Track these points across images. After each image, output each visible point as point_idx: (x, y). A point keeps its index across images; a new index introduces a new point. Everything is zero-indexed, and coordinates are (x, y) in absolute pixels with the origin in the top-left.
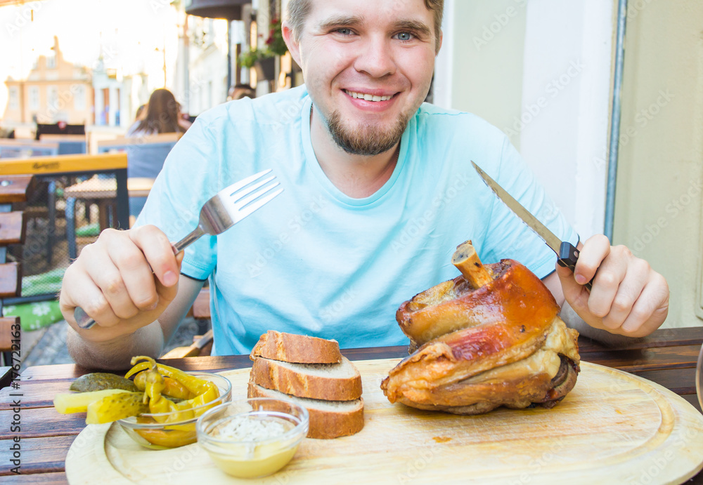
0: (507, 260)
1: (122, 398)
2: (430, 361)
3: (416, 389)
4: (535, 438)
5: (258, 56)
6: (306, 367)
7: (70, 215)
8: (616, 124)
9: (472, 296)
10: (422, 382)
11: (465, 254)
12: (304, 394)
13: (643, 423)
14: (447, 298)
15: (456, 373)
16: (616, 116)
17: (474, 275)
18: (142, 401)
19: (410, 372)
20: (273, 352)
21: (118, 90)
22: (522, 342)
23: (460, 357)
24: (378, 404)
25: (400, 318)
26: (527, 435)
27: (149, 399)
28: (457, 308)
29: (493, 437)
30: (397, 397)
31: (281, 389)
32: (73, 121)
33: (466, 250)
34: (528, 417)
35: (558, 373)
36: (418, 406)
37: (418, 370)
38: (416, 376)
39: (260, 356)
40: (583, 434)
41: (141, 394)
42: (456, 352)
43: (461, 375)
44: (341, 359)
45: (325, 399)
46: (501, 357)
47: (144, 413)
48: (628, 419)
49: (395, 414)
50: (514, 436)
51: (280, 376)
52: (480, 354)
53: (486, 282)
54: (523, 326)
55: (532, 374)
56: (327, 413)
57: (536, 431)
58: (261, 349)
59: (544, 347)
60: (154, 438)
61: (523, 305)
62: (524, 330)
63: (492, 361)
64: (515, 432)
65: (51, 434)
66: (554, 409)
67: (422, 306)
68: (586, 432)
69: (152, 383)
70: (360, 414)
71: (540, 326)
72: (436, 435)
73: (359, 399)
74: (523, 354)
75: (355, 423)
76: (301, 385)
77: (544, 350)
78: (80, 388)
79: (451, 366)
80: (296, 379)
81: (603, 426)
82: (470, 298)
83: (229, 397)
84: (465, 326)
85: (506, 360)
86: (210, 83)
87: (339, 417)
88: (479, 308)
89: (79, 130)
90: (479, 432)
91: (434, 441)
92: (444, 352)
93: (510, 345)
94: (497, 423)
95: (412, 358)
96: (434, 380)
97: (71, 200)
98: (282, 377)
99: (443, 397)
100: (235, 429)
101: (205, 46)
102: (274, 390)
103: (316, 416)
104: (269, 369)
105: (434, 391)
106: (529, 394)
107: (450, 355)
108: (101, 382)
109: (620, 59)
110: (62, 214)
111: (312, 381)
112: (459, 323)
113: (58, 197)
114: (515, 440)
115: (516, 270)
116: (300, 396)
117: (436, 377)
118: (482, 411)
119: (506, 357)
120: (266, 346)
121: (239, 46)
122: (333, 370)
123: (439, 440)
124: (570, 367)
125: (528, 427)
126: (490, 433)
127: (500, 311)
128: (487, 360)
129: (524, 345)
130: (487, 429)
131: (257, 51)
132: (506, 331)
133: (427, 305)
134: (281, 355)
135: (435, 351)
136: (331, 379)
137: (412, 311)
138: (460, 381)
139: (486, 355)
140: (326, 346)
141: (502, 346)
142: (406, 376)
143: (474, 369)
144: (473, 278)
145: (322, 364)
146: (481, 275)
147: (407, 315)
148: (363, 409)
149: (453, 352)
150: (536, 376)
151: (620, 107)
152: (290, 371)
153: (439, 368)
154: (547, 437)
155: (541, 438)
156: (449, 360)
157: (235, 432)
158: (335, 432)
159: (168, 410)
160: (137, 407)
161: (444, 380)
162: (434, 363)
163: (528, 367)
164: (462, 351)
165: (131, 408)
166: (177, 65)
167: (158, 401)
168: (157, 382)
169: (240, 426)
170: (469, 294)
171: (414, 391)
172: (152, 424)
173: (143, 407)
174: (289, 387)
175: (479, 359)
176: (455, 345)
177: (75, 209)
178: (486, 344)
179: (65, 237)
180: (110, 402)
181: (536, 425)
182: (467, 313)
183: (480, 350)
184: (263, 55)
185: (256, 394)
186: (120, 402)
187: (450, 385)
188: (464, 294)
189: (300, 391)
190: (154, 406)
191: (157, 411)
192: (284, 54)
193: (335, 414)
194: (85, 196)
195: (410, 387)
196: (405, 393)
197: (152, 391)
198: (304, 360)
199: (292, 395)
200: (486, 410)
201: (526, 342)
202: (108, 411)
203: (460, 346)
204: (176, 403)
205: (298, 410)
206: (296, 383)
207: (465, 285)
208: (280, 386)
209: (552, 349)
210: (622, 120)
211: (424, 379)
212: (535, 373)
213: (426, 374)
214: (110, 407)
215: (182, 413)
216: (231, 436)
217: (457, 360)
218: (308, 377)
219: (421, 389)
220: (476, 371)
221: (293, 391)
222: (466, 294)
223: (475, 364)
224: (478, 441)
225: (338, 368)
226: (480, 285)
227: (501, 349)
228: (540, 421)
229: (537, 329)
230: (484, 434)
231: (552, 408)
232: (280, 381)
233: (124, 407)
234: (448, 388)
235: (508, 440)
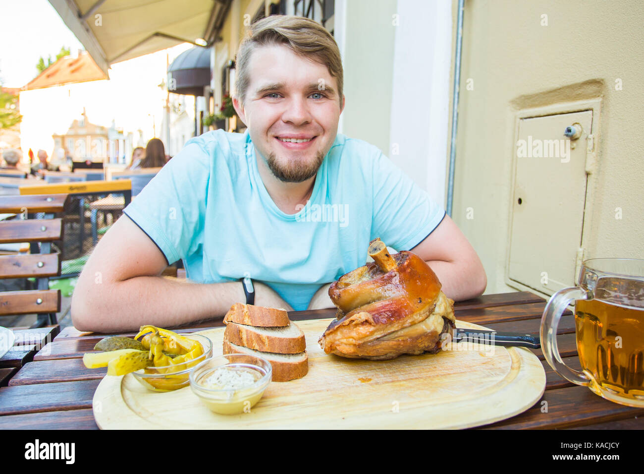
0: (405, 251)
1: (133, 356)
2: (356, 325)
3: (346, 344)
4: (430, 377)
5: (215, 118)
6: (265, 329)
7: (93, 220)
8: (453, 160)
9: (383, 277)
10: (351, 340)
11: (378, 247)
12: (266, 349)
13: (500, 363)
14: (365, 279)
15: (376, 333)
16: (453, 155)
17: (385, 263)
18: (148, 358)
19: (342, 333)
20: (241, 319)
21: (124, 141)
22: (420, 310)
23: (378, 322)
24: (315, 354)
25: (331, 293)
26: (424, 374)
27: (153, 356)
28: (373, 286)
29: (401, 377)
30: (331, 350)
31: (248, 345)
32: (96, 160)
33: (378, 245)
34: (422, 361)
35: (443, 331)
36: (346, 356)
37: (347, 331)
38: (346, 336)
39: (232, 322)
40: (461, 373)
41: (147, 353)
42: (375, 319)
43: (379, 334)
44: (290, 323)
45: (281, 353)
46: (407, 321)
47: (150, 366)
48: (489, 360)
49: (329, 361)
50: (415, 376)
51: (247, 337)
52: (392, 319)
53: (393, 268)
54: (420, 298)
55: (426, 332)
56: (283, 364)
57: (429, 371)
58: (232, 316)
59: (434, 313)
60: (157, 384)
61: (419, 283)
62: (421, 302)
63: (400, 324)
64: (415, 373)
65: (82, 378)
66: (438, 354)
67: (347, 285)
68: (463, 371)
69: (155, 344)
70: (306, 363)
71: (431, 298)
72: (361, 376)
73: (304, 352)
74: (421, 318)
75: (302, 370)
76: (263, 343)
77: (434, 315)
78: (102, 348)
79: (372, 329)
80: (259, 339)
81: (474, 366)
82: (382, 279)
83: (211, 354)
84: (379, 299)
85: (410, 323)
86: (184, 137)
87: (292, 366)
88: (389, 286)
89: (99, 166)
90: (390, 373)
91: (359, 381)
92: (367, 319)
93: (412, 312)
94: (401, 366)
95: (344, 323)
96: (360, 339)
97: (95, 211)
98: (249, 337)
99: (365, 351)
100: (218, 378)
101: (180, 113)
102: (243, 346)
103: (275, 366)
104: (239, 331)
105: (359, 346)
106: (425, 346)
107: (372, 320)
108: (117, 343)
109: (455, 119)
110: (88, 220)
111: (271, 340)
112: (374, 296)
113: (86, 209)
114: (416, 378)
115: (412, 258)
116: (262, 351)
117: (361, 336)
118: (391, 358)
119: (410, 321)
120: (236, 314)
121: (202, 113)
122: (284, 331)
123: (363, 380)
124: (449, 325)
125: (423, 369)
126: (397, 374)
127: (403, 287)
128: (397, 324)
129: (422, 312)
130: (395, 371)
131: (214, 115)
132: (409, 302)
133: (351, 284)
134: (247, 321)
135: (360, 318)
136: (284, 339)
137: (340, 289)
138: (378, 338)
139: (397, 320)
140: (279, 314)
141: (407, 313)
142: (339, 335)
143: (388, 330)
144: (384, 265)
145: (276, 327)
146: (389, 263)
147: (337, 291)
148: (307, 359)
149: (373, 318)
150: (429, 333)
151: (455, 149)
152: (255, 333)
153: (364, 330)
154: (437, 376)
155: (434, 377)
156: (370, 324)
157: (218, 381)
158: (289, 377)
159: (168, 364)
160: (145, 363)
161: (367, 338)
162: (360, 327)
163: (424, 327)
164: (380, 317)
165: (140, 363)
166: (162, 125)
167: (160, 357)
168: (159, 344)
169: (221, 375)
170: (382, 277)
171: (345, 346)
172: (155, 374)
173: (149, 362)
174: (254, 345)
175: (391, 323)
176: (374, 313)
177: (97, 217)
178: (395, 312)
179: (91, 235)
180: (125, 359)
181: (428, 367)
182: (380, 290)
183: (392, 317)
184: (218, 118)
185: (230, 350)
186: (132, 359)
187: (370, 341)
188: (378, 276)
189: (262, 348)
190: (157, 362)
191: (160, 365)
192: (232, 117)
193: (288, 364)
194: (104, 208)
195: (342, 343)
196: (338, 348)
197: (155, 350)
198: (264, 325)
199: (257, 350)
200: (393, 357)
201: (423, 310)
202: (123, 366)
203: (378, 314)
204: (173, 358)
205: (263, 362)
206: (259, 341)
207: (377, 270)
208: (247, 344)
209: (439, 314)
210: (457, 158)
211: (353, 338)
212: (429, 331)
213: (354, 334)
214: (125, 363)
215: (178, 366)
216: (215, 384)
217: (377, 324)
218: (268, 337)
219: (349, 345)
220: (389, 331)
221: (257, 347)
222: (379, 276)
223: (389, 326)
224: (391, 380)
225: (288, 329)
226: (389, 270)
227: (406, 315)
228: (430, 363)
229: (430, 300)
230: (394, 374)
231: (436, 354)
232: (247, 340)
233: (135, 363)
234: (369, 344)
235: (412, 379)
